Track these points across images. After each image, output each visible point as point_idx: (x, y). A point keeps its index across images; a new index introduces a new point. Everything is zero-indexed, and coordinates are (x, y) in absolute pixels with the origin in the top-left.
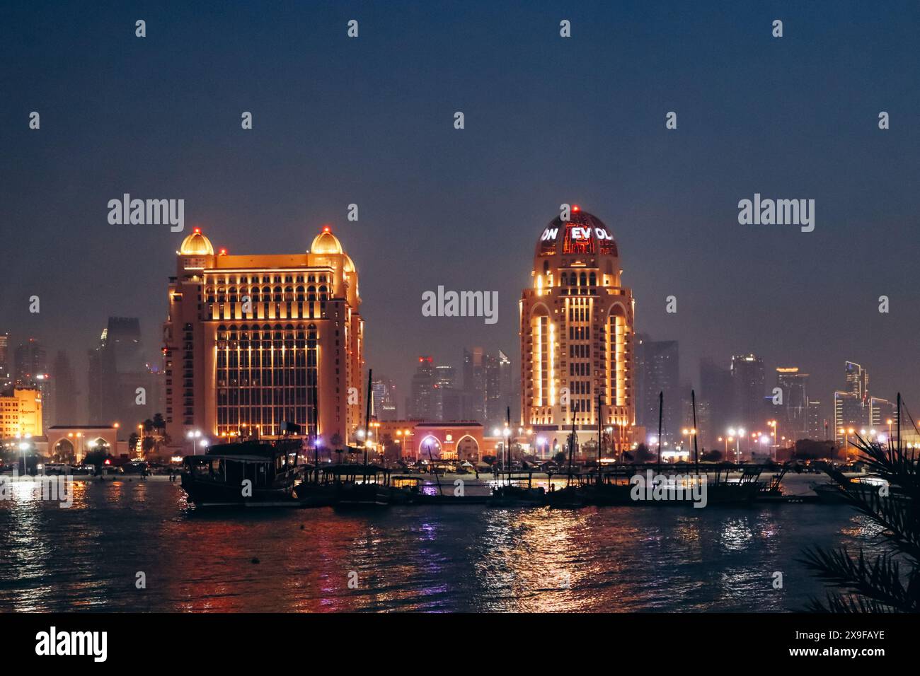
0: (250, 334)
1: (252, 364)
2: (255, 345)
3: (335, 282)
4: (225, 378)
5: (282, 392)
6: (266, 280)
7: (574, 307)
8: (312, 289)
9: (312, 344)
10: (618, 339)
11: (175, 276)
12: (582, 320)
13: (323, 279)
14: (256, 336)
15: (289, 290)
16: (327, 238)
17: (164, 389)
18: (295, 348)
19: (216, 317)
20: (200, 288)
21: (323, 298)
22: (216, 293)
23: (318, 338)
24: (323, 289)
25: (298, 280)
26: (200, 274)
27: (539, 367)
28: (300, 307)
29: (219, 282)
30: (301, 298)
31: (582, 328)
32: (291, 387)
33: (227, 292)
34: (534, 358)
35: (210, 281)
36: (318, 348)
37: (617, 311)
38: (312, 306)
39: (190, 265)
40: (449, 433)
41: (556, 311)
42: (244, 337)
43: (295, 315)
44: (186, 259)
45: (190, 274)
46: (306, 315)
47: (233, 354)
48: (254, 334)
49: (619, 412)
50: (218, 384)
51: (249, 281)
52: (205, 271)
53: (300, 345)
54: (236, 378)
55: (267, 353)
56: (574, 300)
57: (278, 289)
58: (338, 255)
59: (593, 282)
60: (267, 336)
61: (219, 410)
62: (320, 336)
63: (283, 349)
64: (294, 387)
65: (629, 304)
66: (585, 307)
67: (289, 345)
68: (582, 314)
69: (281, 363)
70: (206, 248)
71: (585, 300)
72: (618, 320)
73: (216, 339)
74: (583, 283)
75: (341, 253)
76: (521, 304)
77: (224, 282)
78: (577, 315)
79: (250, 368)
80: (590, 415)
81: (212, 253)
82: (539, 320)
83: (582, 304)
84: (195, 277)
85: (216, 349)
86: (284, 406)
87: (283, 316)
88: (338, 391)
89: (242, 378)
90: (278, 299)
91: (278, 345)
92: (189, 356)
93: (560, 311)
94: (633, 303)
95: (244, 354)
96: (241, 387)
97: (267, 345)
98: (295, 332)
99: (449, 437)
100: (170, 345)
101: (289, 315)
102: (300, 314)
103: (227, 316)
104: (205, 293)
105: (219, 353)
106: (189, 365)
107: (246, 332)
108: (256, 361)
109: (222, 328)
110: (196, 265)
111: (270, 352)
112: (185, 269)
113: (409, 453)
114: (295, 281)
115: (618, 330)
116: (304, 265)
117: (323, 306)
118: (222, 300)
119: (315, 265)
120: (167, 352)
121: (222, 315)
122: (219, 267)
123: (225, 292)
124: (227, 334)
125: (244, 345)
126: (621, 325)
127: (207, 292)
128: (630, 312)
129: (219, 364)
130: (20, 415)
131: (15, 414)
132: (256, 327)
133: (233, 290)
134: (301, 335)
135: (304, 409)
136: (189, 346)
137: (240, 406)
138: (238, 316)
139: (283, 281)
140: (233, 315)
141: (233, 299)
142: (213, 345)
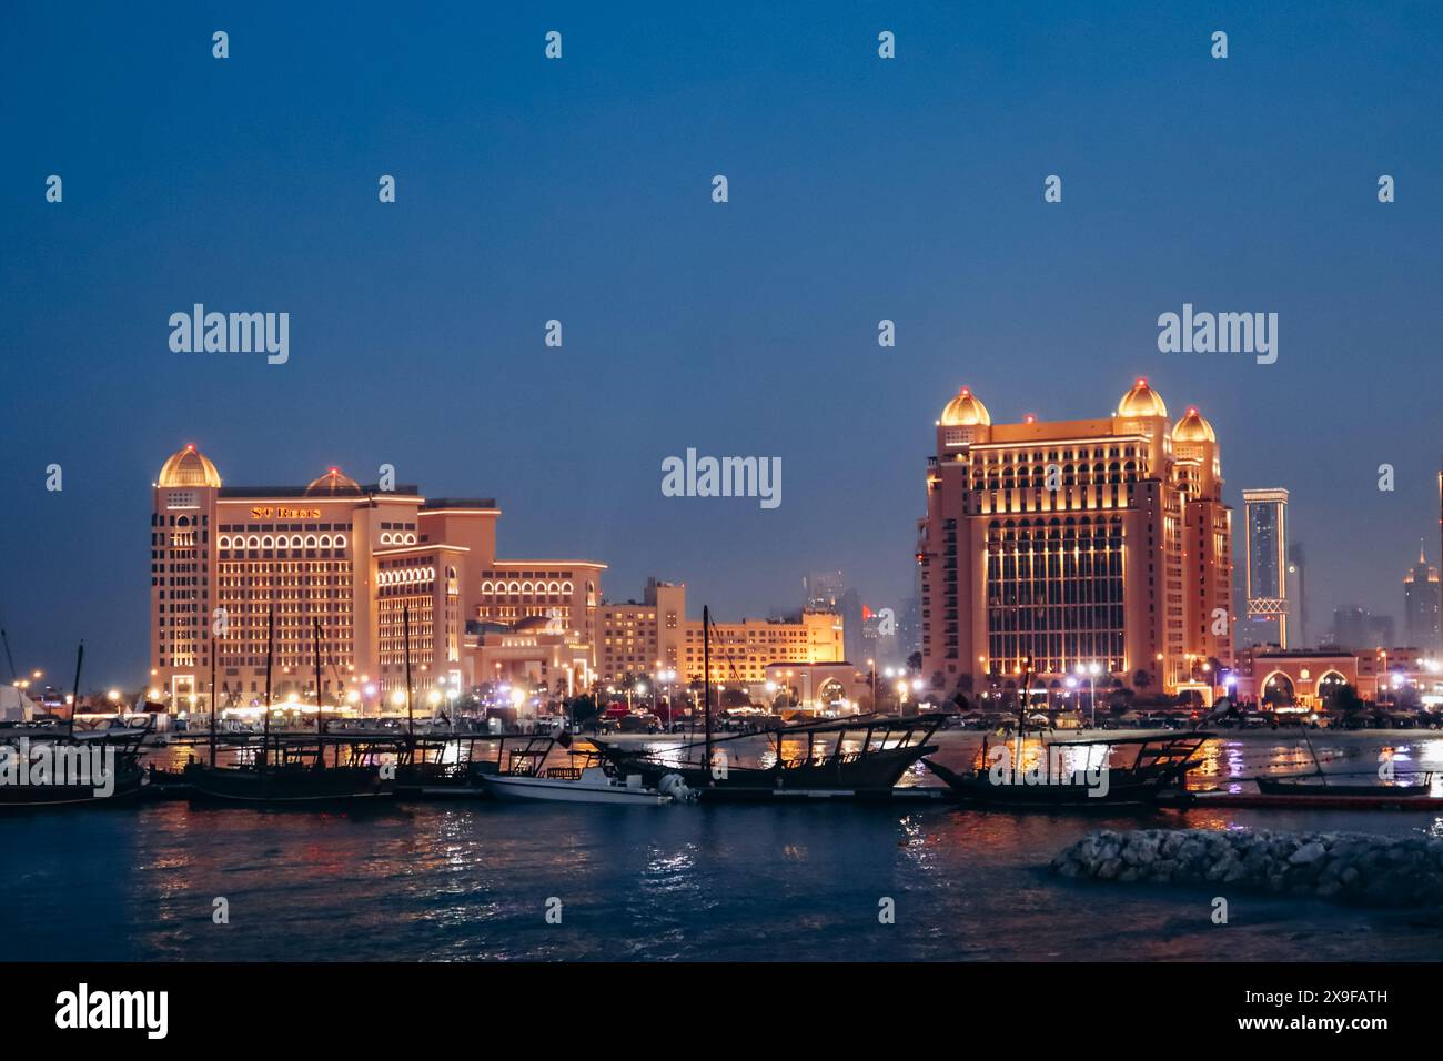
0: (1031, 532)
1: (1034, 573)
2: (1039, 547)
3: (1151, 456)
4: (999, 594)
5: (1075, 613)
6: (1053, 456)
8: (1115, 466)
9: (1115, 544)
11: (935, 454)
13: (1130, 452)
14: (1040, 535)
15: (1084, 468)
16: (1144, 394)
18: (1092, 550)
19: (986, 509)
20: (965, 470)
22: (986, 476)
23: (1124, 534)
24: (1130, 466)
25: (1096, 455)
26: (965, 452)
28: (1099, 491)
29: (990, 461)
30: (1100, 480)
32: (1087, 604)
33: (1001, 476)
35: (978, 460)
36: (1123, 549)
38: (1115, 491)
39: (954, 439)
40: (1305, 667)
42: (1024, 536)
43: (1092, 505)
44: (945, 433)
45: (951, 455)
46: (1107, 504)
47: (1009, 560)
48: (1038, 532)
50: (990, 603)
51: (1030, 459)
52: (972, 448)
53: (1100, 545)
54: (1014, 593)
55: (1054, 558)
57: (1069, 468)
58: (1157, 418)
60: (1055, 534)
61: (992, 637)
62: (1127, 532)
63: (1077, 552)
64: (1093, 604)
67: (1084, 546)
69: (1073, 571)
73: (987, 540)
75: (1164, 413)
76: (1440, 478)
77: (996, 461)
79: (1032, 579)
81: (987, 422)
84: (960, 456)
85: (986, 554)
86: (1079, 631)
87: (1076, 506)
88: (1152, 608)
89: (1021, 593)
90: (1069, 482)
91: (1069, 547)
92: (952, 564)
95: (1024, 559)
96: (1021, 606)
97: (1054, 547)
98: (1093, 529)
99: (1305, 674)
100: (928, 551)
101: (1084, 503)
102: (1099, 503)
103: (1001, 509)
104: (971, 477)
105: (991, 559)
106: (953, 577)
107: (1025, 530)
108: (1039, 570)
109: (995, 524)
110: (963, 438)
111: (1058, 556)
112: (948, 445)
113: (1246, 697)
114: (1091, 456)
116: (1108, 433)
117: (1130, 489)
118: (994, 486)
119: (1124, 433)
120: (923, 560)
121: (994, 507)
122: (994, 440)
123: (997, 474)
124: (1002, 533)
125: (1024, 548)
127: (975, 475)
129: (991, 576)
130: (810, 648)
131: (803, 646)
132: (1040, 522)
133: (1009, 472)
134: (1101, 532)
135: (1105, 635)
136: (952, 551)
137: (1018, 633)
138: (1016, 508)
139: (1076, 457)
140: (1008, 507)
141: (1009, 484)
142: (984, 549)
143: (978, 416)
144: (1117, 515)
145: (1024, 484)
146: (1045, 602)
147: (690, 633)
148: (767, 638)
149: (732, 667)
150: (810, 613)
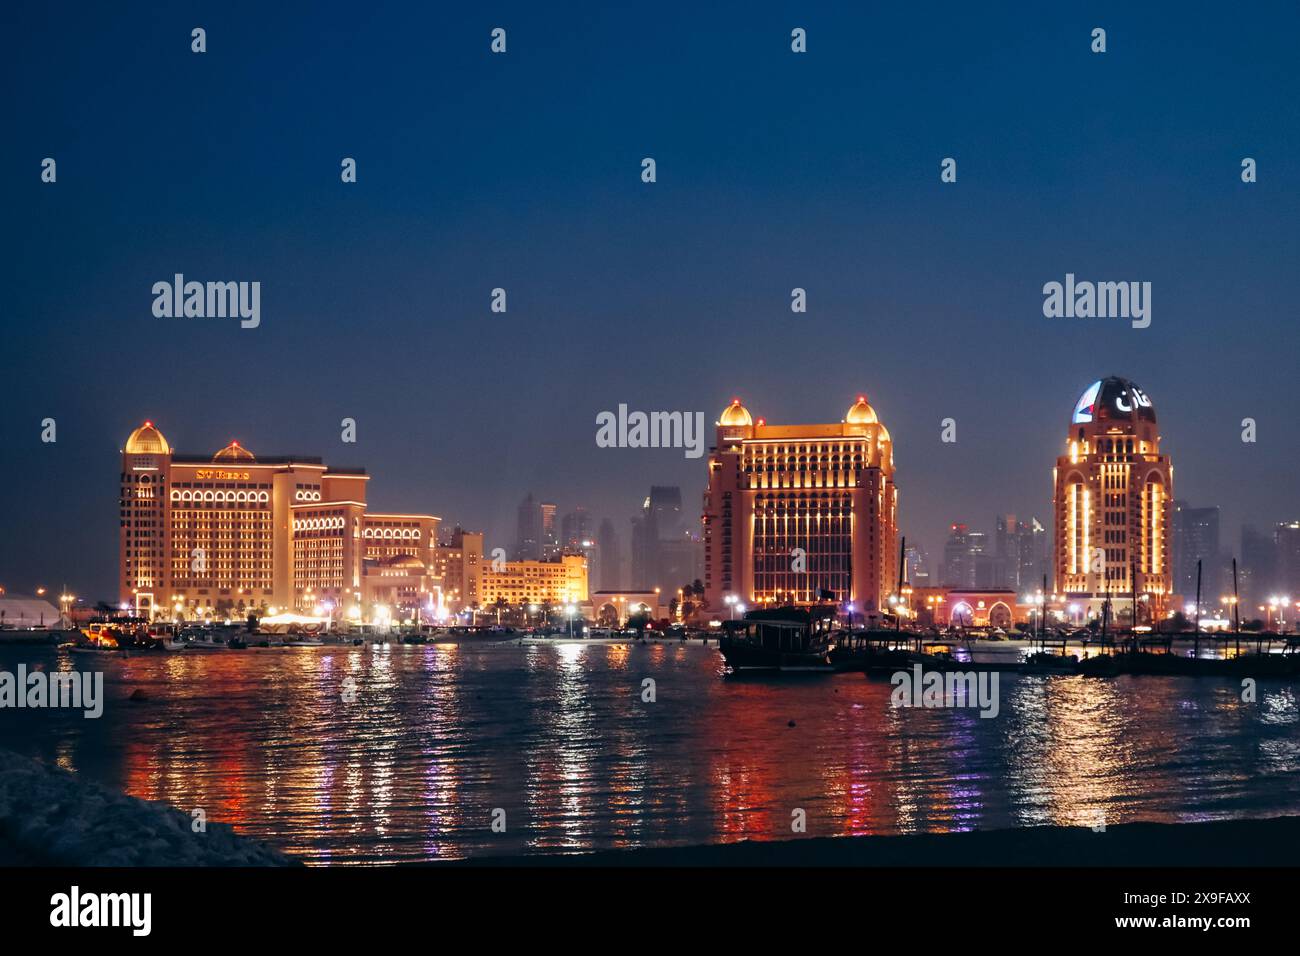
0: (786, 503)
1: (788, 531)
2: (791, 513)
3: (870, 451)
4: (762, 546)
5: (816, 559)
6: (803, 449)
7: (1110, 474)
8: (847, 458)
9: (846, 512)
10: (1155, 507)
11: (715, 445)
12: (1118, 487)
13: (858, 448)
14: (792, 504)
15: (824, 459)
16: (863, 408)
17: (703, 555)
18: (830, 516)
19: (754, 485)
20: (738, 457)
21: (858, 466)
22: (754, 462)
23: (852, 505)
24: (858, 458)
26: (739, 445)
27: (1073, 535)
28: (836, 475)
29: (757, 452)
30: (836, 467)
31: (1118, 495)
32: (826, 554)
33: (765, 462)
34: (1068, 525)
35: (748, 451)
36: (852, 516)
37: (1155, 478)
38: (847, 475)
39: (728, 435)
40: (982, 599)
41: (1092, 479)
42: (780, 505)
43: (830, 484)
44: (724, 430)
45: (729, 445)
46: (841, 484)
47: (770, 522)
48: (791, 502)
49: (1155, 580)
50: (755, 552)
51: (786, 451)
52: (743, 442)
53: (835, 513)
54: (773, 545)
55: (802, 521)
56: (1110, 467)
57: (814, 459)
58: (873, 425)
59: (1129, 449)
60: (803, 504)
61: (756, 576)
62: (854, 504)
63: (819, 516)
64: (830, 554)
65: (1167, 470)
66: (1121, 474)
67: (824, 513)
68: (1118, 482)
69: (816, 530)
70: (744, 419)
71: (1121, 467)
72: (1155, 487)
73: (754, 507)
74: (1119, 449)
75: (876, 422)
76: (1055, 472)
77: (762, 452)
78: (1113, 482)
79: (786, 535)
80: (1125, 583)
81: (751, 423)
82: (1073, 487)
83: (1118, 471)
84: (734, 448)
85: (753, 517)
86: (819, 573)
87: (819, 484)
88: (871, 557)
89: (778, 545)
90: (814, 468)
91: (813, 513)
92: (728, 524)
93: (1095, 478)
94: (1171, 469)
95: (781, 522)
96: (778, 554)
97: (802, 513)
98: (830, 501)
99: (981, 604)
100: (710, 513)
101: (824, 483)
102: (835, 483)
103: (765, 485)
104: (743, 462)
105: (757, 521)
106: (728, 533)
107: (781, 501)
108: (792, 529)
109: (760, 496)
110: (735, 435)
111: (805, 520)
112: (725, 439)
114: (830, 450)
115: (1155, 497)
116: (840, 434)
117: (857, 475)
119: (851, 435)
120: (706, 521)
121: (759, 484)
122: (757, 437)
123: (763, 461)
124: (765, 503)
125: (780, 513)
126: (1159, 492)
127: (746, 461)
128: (1167, 479)
129: (756, 532)
130: (567, 581)
131: (563, 579)
132: (792, 496)
133: (770, 460)
134: (836, 503)
135: (838, 575)
136: (728, 514)
137: (776, 573)
138: (775, 485)
139: (819, 450)
140: (770, 484)
141: (770, 469)
142: (751, 513)
144: (848, 491)
147: (485, 569)
148: (538, 573)
149: (514, 594)
150: (567, 556)
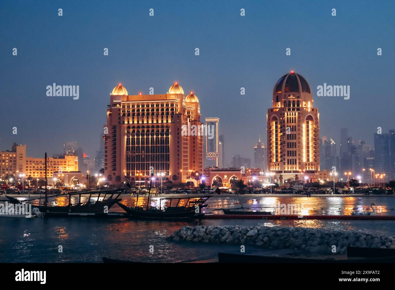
0: (140, 130)
1: (141, 143)
2: (143, 135)
3: (179, 106)
4: (130, 150)
5: (154, 156)
6: (148, 106)
7: (289, 116)
8: (167, 109)
9: (167, 134)
10: (310, 131)
11: (109, 104)
12: (293, 122)
13: (172, 105)
14: (143, 131)
15: (158, 110)
16: (177, 87)
17: (104, 153)
18: (160, 136)
19: (126, 122)
20: (119, 110)
21: (173, 113)
22: (126, 112)
23: (170, 131)
24: (172, 109)
25: (161, 106)
26: (120, 104)
27: (274, 144)
28: (162, 117)
29: (127, 107)
30: (163, 114)
31: (293, 126)
32: (158, 154)
33: (131, 112)
34: (272, 140)
35: (124, 107)
36: (170, 136)
37: (310, 118)
38: (167, 117)
39: (116, 99)
40: (226, 174)
41: (281, 119)
42: (138, 131)
44: (113, 97)
45: (115, 105)
46: (165, 122)
47: (133, 139)
48: (143, 130)
49: (310, 165)
50: (127, 153)
51: (140, 107)
52: (122, 102)
53: (162, 135)
54: (134, 150)
55: (148, 139)
56: (289, 113)
57: (153, 110)
58: (181, 95)
59: (298, 105)
60: (148, 131)
61: (127, 164)
62: (171, 131)
63: (155, 137)
64: (160, 154)
65: (316, 115)
66: (294, 116)
67: (157, 135)
68: (293, 120)
69: (154, 143)
71: (294, 113)
72: (310, 122)
73: (126, 133)
74: (294, 105)
75: (183, 93)
76: (267, 115)
77: (130, 107)
78: (290, 120)
79: (140, 145)
80: (296, 166)
81: (127, 95)
82: (274, 123)
83: (293, 115)
84: (118, 105)
85: (126, 137)
86: (155, 162)
87: (155, 122)
88: (178, 155)
89: (137, 150)
90: (153, 114)
91: (153, 135)
92: (115, 140)
93: (283, 118)
94: (318, 115)
95: (138, 139)
96: (137, 154)
97: (147, 135)
98: (160, 129)
99: (226, 176)
100: (107, 135)
101: (157, 121)
102: (162, 121)
103: (131, 122)
104: (121, 112)
105: (127, 139)
106: (115, 144)
108: (143, 143)
109: (129, 127)
110: (119, 99)
112: (114, 101)
113: (208, 184)
114: (160, 106)
115: (310, 127)
116: (166, 99)
117: (172, 117)
118: (129, 115)
119: (170, 99)
120: (105, 139)
121: (128, 122)
122: (129, 100)
123: (130, 111)
124: (131, 130)
125: (138, 135)
126: (312, 125)
127: (122, 111)
128: (316, 119)
129: (127, 144)
130: (67, 167)
131: (65, 166)
132: (143, 127)
133: (133, 111)
134: (163, 131)
135: (164, 163)
136: (115, 136)
137: (136, 162)
138: (136, 122)
139: (155, 106)
140: (133, 122)
141: (134, 115)
142: (125, 135)
143: (124, 92)
144: (168, 125)
145: (138, 114)
146: (144, 153)
147: (27, 161)
148: (53, 163)
149: (41, 173)
150: (67, 155)
